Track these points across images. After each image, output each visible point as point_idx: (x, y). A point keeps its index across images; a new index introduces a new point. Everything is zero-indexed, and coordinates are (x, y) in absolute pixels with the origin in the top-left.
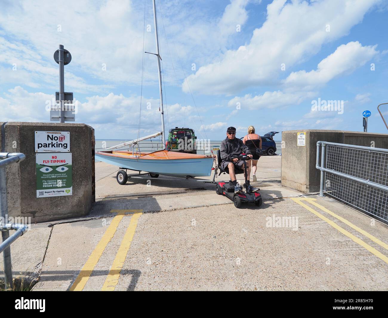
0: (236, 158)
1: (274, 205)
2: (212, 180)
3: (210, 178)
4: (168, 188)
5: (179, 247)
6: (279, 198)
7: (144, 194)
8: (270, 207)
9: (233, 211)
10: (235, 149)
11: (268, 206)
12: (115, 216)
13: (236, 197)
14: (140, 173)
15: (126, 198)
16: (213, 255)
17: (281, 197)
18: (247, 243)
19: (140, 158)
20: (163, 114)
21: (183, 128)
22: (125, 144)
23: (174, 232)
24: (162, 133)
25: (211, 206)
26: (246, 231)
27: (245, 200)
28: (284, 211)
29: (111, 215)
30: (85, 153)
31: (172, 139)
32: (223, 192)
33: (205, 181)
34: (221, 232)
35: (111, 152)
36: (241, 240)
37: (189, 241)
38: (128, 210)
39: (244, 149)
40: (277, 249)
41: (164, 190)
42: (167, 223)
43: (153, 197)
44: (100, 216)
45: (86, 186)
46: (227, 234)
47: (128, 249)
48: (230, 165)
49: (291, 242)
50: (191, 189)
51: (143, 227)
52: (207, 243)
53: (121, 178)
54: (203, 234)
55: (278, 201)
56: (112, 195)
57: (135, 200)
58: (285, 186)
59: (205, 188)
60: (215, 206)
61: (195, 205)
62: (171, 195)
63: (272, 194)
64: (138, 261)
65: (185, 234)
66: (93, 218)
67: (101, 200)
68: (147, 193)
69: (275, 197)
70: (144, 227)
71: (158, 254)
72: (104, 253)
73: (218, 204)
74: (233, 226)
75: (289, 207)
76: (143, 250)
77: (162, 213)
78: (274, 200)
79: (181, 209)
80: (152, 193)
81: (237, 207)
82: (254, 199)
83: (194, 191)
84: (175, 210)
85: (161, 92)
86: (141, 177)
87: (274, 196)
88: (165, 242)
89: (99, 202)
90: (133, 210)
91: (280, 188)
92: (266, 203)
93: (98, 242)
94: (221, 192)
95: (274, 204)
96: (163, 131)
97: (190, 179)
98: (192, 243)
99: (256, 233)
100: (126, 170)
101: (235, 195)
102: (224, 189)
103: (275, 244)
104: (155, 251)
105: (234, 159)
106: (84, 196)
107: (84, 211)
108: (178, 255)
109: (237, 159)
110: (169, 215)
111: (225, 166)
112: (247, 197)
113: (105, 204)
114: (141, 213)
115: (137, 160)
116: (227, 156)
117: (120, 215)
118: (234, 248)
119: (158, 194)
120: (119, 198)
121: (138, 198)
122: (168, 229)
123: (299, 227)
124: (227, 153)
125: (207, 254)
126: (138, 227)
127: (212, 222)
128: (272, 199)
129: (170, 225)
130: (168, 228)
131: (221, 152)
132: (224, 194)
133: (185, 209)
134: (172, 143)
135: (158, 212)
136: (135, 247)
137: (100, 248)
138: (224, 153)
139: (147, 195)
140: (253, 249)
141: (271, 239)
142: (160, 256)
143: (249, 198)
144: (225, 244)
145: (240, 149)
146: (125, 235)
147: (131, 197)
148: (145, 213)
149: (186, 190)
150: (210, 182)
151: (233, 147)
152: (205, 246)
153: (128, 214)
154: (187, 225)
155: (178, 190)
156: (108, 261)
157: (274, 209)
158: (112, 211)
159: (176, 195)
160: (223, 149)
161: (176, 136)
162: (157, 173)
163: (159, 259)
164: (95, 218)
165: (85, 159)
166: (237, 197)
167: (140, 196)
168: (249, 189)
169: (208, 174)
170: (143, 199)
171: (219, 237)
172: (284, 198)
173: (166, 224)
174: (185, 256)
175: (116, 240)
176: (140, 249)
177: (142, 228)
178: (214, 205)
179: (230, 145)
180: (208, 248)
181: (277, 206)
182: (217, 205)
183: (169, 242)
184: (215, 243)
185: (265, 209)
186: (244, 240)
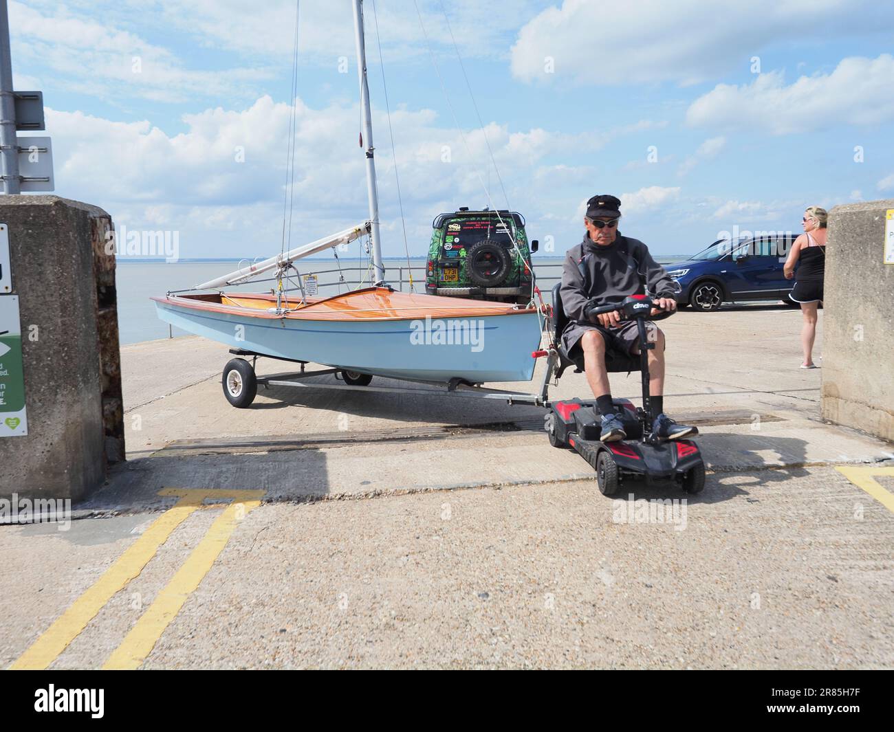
0: (612, 311)
1: (755, 492)
2: (537, 395)
3: (531, 389)
4: (388, 420)
5: (344, 621)
6: (787, 467)
7: (297, 440)
8: (737, 499)
9: (585, 508)
10: (616, 279)
11: (731, 492)
12: (167, 508)
13: (603, 458)
14: (303, 368)
15: (230, 451)
16: (456, 656)
17: (799, 460)
18: (598, 623)
19: (290, 316)
20: (370, 155)
21: (486, 210)
22: (255, 269)
23: (344, 571)
24: (368, 228)
25: (511, 485)
26: (608, 580)
27: (633, 467)
28: (790, 513)
29: (156, 506)
30: (60, 295)
31: (443, 251)
32: (568, 438)
33: (515, 397)
34: (514, 580)
35: (217, 298)
36: (578, 611)
37: (386, 603)
38: (217, 491)
39: (651, 277)
40: (709, 653)
41: (367, 430)
42: (332, 540)
43: (322, 450)
44: (118, 508)
45: (70, 406)
46: (535, 587)
47: (170, 619)
48: (589, 339)
49: (774, 630)
50: (466, 427)
51: (243, 550)
52: (448, 615)
53: (236, 384)
54: (444, 581)
55: (782, 478)
56: (190, 441)
57: (257, 457)
58: (833, 423)
59: (516, 424)
60: (524, 489)
61: (454, 479)
62: (384, 446)
63: (764, 451)
64: (192, 658)
65: (382, 580)
66: (97, 512)
67: (147, 455)
68: (307, 436)
69: (771, 463)
70: (249, 548)
71: (263, 640)
72: (87, 629)
73: (539, 479)
74: (565, 560)
75: (814, 501)
76: (221, 624)
77: (331, 504)
78: (763, 474)
79: (397, 493)
80: (323, 438)
81: (604, 494)
82: (670, 465)
83: (475, 433)
84: (378, 495)
85: (365, 75)
86: (302, 382)
87: (771, 457)
88: (302, 601)
89: (137, 462)
90: (233, 492)
91: (811, 428)
92: (727, 481)
93: (86, 588)
94: (563, 440)
95: (758, 487)
96: (372, 218)
97: (462, 391)
98: (393, 612)
99: (644, 590)
100: (255, 358)
101: (601, 450)
102: (573, 427)
103: (705, 631)
104: (257, 631)
105: (605, 315)
106: (64, 438)
107: (69, 487)
108: (333, 648)
109: (615, 313)
110: (350, 514)
111: (571, 343)
112: (643, 458)
113: (154, 468)
114: (256, 503)
115: (283, 322)
116: (580, 305)
117: (187, 505)
118: (543, 637)
119: (342, 441)
120: (205, 451)
121: (269, 451)
122: (330, 560)
123: (829, 578)
124: (585, 293)
125: (433, 651)
126: (227, 549)
127: (493, 541)
128: (758, 470)
129: (342, 546)
130: (331, 556)
131: (565, 289)
132: (573, 445)
133: (412, 492)
134: (443, 267)
135: (318, 499)
136: (197, 613)
137: (82, 611)
138: (571, 293)
139: (303, 443)
140: (613, 647)
141: (699, 615)
142: (271, 647)
143: (652, 461)
144: (514, 620)
145: (636, 279)
146: (177, 571)
147: (248, 449)
148: (270, 501)
149: (447, 429)
150: (532, 404)
151: (607, 273)
152: (436, 624)
153: (211, 504)
154: (400, 549)
155: (419, 429)
156: (95, 651)
157: (753, 506)
158: (163, 493)
159: (402, 445)
160: (571, 280)
161: (457, 240)
162: (364, 371)
163: (261, 657)
164: (103, 514)
165: (62, 316)
166: (605, 456)
167: (277, 447)
168: (659, 427)
169: (522, 373)
170: (281, 456)
171: (501, 595)
172: (810, 465)
173: (326, 541)
174: (354, 653)
175: (145, 585)
176: (212, 620)
177: (242, 553)
178: (523, 483)
179: (597, 265)
180: (444, 631)
181: (768, 496)
182: (536, 483)
183: (316, 603)
184: (479, 614)
185: (713, 505)
186: (590, 611)
